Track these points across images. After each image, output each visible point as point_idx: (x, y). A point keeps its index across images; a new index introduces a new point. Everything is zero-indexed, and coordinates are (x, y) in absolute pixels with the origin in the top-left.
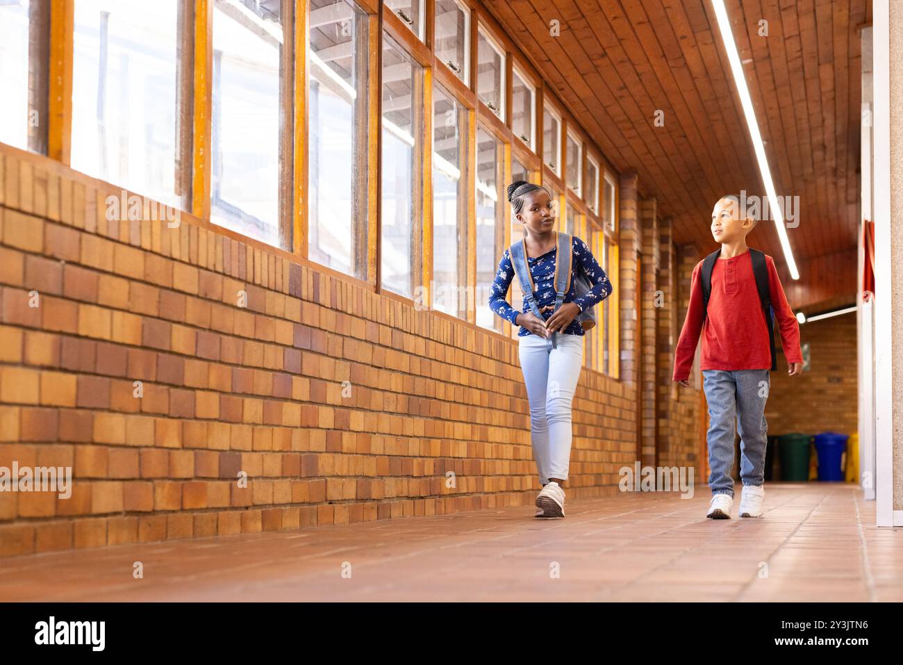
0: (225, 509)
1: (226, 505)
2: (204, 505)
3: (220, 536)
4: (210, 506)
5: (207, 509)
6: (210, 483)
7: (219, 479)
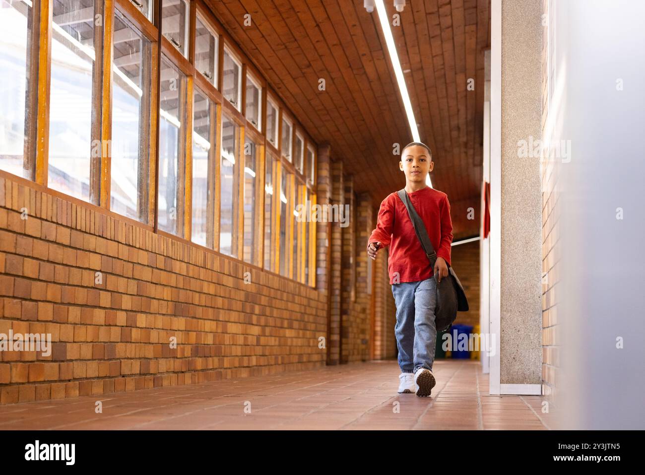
0: (55, 381)
1: (56, 378)
2: (42, 379)
3: (52, 400)
4: (46, 380)
5: (44, 382)
6: (46, 364)
7: (52, 361)
